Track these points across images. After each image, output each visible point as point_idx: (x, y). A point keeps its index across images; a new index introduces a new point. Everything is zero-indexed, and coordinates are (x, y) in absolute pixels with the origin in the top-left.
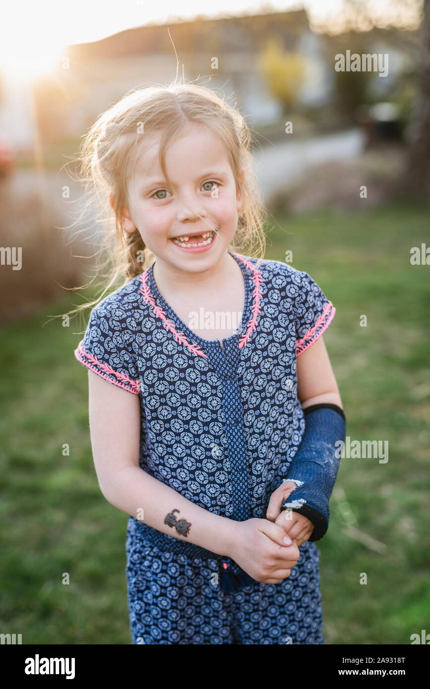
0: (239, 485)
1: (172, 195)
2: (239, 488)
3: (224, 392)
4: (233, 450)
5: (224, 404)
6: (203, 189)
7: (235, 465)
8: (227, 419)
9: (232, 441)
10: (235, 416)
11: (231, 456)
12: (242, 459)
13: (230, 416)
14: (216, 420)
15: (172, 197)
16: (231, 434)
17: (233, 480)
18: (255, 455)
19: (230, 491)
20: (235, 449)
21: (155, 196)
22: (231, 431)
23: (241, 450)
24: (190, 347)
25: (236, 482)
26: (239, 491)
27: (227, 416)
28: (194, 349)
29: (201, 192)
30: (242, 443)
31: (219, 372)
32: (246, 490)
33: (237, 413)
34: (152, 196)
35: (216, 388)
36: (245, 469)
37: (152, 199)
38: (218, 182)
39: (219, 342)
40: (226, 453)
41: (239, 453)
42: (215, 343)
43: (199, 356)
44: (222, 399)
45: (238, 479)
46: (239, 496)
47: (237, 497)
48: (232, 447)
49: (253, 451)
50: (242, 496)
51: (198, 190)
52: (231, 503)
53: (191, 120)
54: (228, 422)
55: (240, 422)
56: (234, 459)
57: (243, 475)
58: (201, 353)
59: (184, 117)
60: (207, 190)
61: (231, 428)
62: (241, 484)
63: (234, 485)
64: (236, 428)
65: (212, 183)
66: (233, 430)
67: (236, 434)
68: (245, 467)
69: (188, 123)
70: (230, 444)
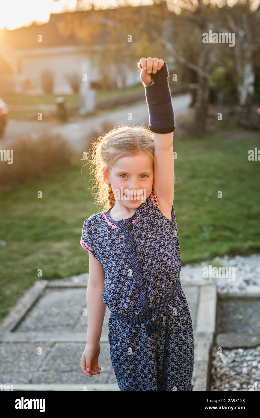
0: (138, 278)
1: (128, 177)
2: (138, 279)
3: (126, 240)
4: (132, 263)
5: (126, 244)
6: (141, 177)
7: (134, 269)
8: (128, 251)
9: (131, 259)
10: (131, 249)
11: (132, 266)
12: (137, 266)
13: (129, 249)
14: (124, 252)
15: (128, 178)
16: (131, 257)
17: (135, 276)
18: (142, 263)
19: (135, 282)
20: (133, 263)
21: (121, 176)
22: (130, 255)
23: (135, 262)
24: (113, 226)
25: (136, 277)
26: (138, 281)
27: (128, 249)
28: (114, 227)
29: (140, 178)
30: (136, 260)
31: (123, 232)
32: (141, 280)
33: (132, 247)
34: (120, 176)
35: (122, 239)
36: (139, 271)
37: (120, 177)
38: (147, 175)
39: (123, 220)
40: (129, 265)
41: (135, 264)
42: (121, 220)
43: (116, 228)
44: (125, 243)
45: (137, 275)
46: (139, 283)
47: (138, 284)
48: (132, 262)
49: (141, 262)
50: (140, 283)
51: (139, 178)
52: (136, 287)
53: (142, 150)
54: (129, 252)
55: (134, 251)
56: (133, 267)
57: (139, 274)
58: (116, 227)
59: (139, 148)
60: (142, 177)
61: (130, 254)
62: (139, 278)
63: (136, 279)
64: (132, 254)
65: (145, 175)
66: (131, 255)
67: (133, 256)
68: (139, 270)
69: (141, 151)
70: (130, 261)
